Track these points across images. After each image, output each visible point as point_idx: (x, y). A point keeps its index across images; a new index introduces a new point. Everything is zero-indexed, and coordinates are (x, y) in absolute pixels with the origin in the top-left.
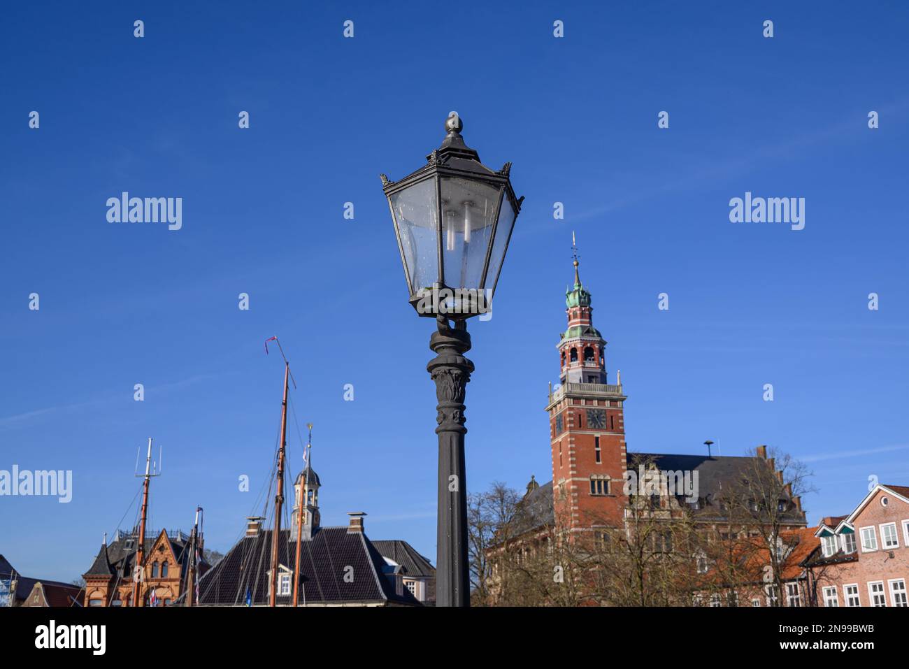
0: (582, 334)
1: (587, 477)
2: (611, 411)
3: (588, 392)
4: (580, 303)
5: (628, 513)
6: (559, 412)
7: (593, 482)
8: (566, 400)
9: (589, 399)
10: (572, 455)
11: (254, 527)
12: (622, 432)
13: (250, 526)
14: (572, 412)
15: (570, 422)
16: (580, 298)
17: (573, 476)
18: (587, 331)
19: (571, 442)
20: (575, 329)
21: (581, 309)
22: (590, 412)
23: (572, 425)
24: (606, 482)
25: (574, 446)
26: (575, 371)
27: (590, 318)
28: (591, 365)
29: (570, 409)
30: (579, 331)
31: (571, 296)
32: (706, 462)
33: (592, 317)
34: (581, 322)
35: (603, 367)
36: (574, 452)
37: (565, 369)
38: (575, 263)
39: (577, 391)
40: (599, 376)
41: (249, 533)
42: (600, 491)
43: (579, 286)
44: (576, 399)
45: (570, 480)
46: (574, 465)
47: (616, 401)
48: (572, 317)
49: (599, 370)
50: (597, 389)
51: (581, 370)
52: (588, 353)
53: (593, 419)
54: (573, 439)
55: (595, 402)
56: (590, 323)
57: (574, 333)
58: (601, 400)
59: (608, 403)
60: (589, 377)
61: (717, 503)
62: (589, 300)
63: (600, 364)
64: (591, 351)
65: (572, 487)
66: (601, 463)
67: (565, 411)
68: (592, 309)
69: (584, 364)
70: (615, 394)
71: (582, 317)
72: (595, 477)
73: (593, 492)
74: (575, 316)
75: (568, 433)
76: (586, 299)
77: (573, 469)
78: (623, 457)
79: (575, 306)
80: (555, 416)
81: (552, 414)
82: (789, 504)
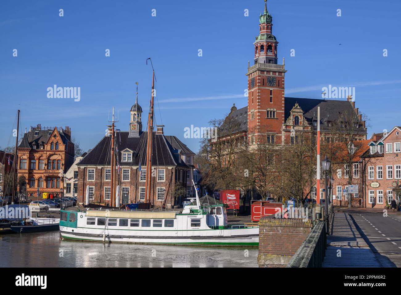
0: (267, 38)
1: (265, 109)
2: (279, 77)
3: (268, 68)
4: (266, 21)
5: (284, 127)
6: (253, 77)
7: (268, 112)
8: (257, 72)
9: (268, 72)
10: (258, 99)
11: (111, 130)
12: (283, 88)
14: (260, 78)
15: (259, 83)
16: (267, 19)
17: (259, 109)
18: (269, 37)
19: (259, 93)
20: (263, 35)
21: (267, 25)
22: (268, 78)
23: (260, 84)
24: (274, 112)
25: (260, 94)
26: (262, 57)
27: (271, 30)
28: (270, 54)
29: (259, 76)
30: (265, 37)
31: (262, 18)
32: (322, 103)
34: (267, 32)
35: (276, 55)
36: (260, 97)
37: (257, 55)
39: (263, 67)
40: (274, 60)
42: (271, 117)
43: (267, 12)
44: (262, 71)
45: (257, 110)
46: (260, 104)
47: (281, 73)
48: (262, 28)
49: (274, 57)
50: (272, 67)
51: (265, 57)
52: (269, 47)
53: (270, 82)
54: (260, 91)
55: (271, 73)
56: (271, 32)
57: (263, 37)
58: (274, 72)
59: (277, 74)
60: (269, 60)
61: (326, 123)
62: (271, 20)
63: (275, 54)
64: (271, 47)
65: (258, 114)
66: (272, 103)
67: (256, 77)
68: (272, 25)
69: (267, 53)
70: (281, 69)
71: (267, 29)
72: (269, 109)
73: (268, 117)
74: (264, 29)
75: (257, 88)
76: (269, 19)
77: (258, 105)
78: (283, 100)
79: (264, 23)
80: (251, 78)
81: (249, 77)
82: (360, 125)
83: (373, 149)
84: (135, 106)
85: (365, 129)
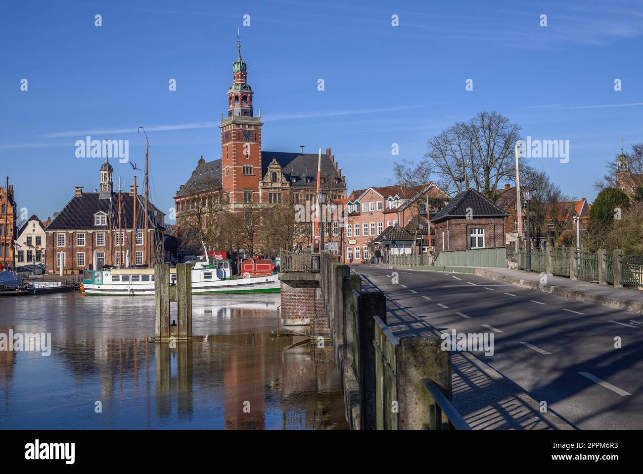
0: (242, 89)
1: (241, 166)
2: (255, 131)
3: (244, 121)
4: (241, 69)
5: (261, 184)
6: (227, 130)
7: (244, 168)
8: (232, 125)
9: (244, 125)
10: (234, 154)
11: (79, 191)
12: (260, 142)
13: (76, 191)
14: (235, 132)
15: (234, 137)
16: (241, 67)
17: (235, 165)
18: (245, 87)
19: (234, 147)
20: (237, 85)
21: (241, 74)
22: (244, 131)
23: (235, 138)
24: (251, 168)
25: (235, 149)
26: (237, 108)
27: (246, 79)
28: (246, 105)
29: (234, 130)
30: (240, 86)
31: (236, 66)
32: (299, 156)
33: (247, 78)
34: (241, 81)
35: (251, 107)
36: (235, 153)
37: (231, 106)
38: (239, 46)
39: (238, 120)
40: (249, 111)
41: (76, 194)
42: (247, 173)
43: (241, 59)
44: (238, 125)
45: (233, 167)
46: (235, 160)
47: (258, 126)
48: (236, 77)
49: (250, 109)
50: (248, 120)
51: (240, 108)
52: (244, 98)
53: (246, 135)
54: (235, 146)
55: (247, 126)
56: (246, 81)
57: (237, 87)
58: (250, 125)
59: (253, 127)
60: (244, 113)
61: (304, 179)
62: (246, 68)
63: (250, 105)
64: (246, 97)
65: (233, 171)
66: (248, 158)
67: (232, 130)
68: (247, 73)
69: (242, 105)
70: (257, 122)
71: (241, 78)
72: (245, 166)
73: (244, 173)
74: (238, 78)
75: (233, 142)
76: (244, 67)
77: (234, 161)
78: (260, 156)
79: (238, 72)
80: (224, 131)
81: (223, 130)
82: (340, 180)
83: (350, 208)
84: (105, 165)
85: (344, 185)
